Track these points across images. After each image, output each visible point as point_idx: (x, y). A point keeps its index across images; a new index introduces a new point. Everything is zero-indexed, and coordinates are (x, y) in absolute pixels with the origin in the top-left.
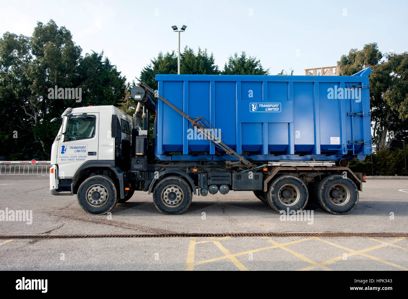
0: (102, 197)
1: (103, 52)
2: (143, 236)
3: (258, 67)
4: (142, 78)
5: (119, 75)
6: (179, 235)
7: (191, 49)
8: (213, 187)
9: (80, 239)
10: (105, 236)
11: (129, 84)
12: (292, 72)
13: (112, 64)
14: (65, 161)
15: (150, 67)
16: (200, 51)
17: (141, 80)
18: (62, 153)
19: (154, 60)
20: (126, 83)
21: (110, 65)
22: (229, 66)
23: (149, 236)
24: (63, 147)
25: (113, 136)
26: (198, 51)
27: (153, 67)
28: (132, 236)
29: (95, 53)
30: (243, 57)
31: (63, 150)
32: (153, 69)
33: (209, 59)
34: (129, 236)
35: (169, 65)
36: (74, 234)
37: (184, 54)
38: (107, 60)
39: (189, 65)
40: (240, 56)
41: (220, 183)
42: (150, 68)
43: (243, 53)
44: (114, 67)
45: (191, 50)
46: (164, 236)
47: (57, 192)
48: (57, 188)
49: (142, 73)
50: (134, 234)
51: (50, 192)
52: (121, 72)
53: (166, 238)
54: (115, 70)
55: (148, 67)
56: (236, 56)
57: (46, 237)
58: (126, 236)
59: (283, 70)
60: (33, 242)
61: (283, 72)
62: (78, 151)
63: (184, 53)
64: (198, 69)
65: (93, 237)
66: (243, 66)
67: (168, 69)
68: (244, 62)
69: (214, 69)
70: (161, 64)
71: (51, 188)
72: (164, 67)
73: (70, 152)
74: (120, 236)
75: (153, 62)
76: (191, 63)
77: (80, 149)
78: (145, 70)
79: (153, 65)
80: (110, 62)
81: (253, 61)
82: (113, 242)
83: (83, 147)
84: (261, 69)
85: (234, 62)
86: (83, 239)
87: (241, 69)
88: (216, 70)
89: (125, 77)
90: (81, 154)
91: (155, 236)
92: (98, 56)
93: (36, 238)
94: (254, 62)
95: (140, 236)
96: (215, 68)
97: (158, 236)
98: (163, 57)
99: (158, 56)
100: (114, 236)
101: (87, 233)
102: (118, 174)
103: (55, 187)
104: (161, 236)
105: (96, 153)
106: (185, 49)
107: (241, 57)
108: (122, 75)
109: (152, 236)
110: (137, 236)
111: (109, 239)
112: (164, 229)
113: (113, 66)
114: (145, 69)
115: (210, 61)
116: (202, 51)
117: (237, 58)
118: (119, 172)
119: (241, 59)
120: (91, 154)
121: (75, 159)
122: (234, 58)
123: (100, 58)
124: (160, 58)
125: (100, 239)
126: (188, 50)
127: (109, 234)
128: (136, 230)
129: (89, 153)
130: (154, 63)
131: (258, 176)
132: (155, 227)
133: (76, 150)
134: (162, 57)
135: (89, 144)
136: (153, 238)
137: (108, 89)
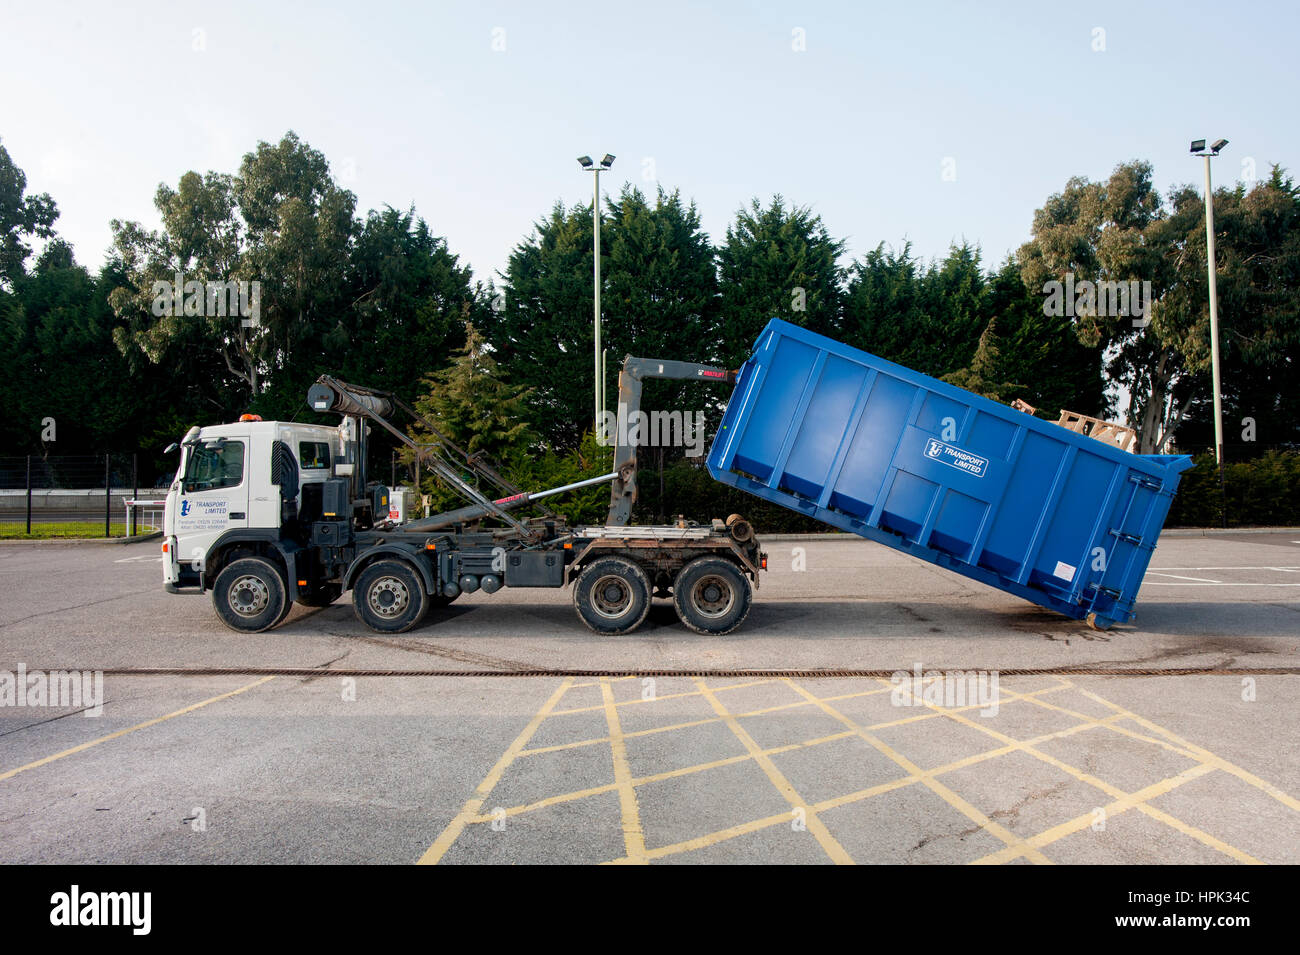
0: (256, 601)
1: (413, 209)
2: (486, 674)
3: (816, 234)
4: (511, 270)
5: (454, 264)
6: (548, 673)
7: (639, 190)
8: (468, 580)
9: (381, 678)
10: (422, 674)
11: (479, 287)
12: (908, 246)
13: (434, 236)
14: (187, 531)
15: (532, 241)
16: (661, 196)
17: (509, 276)
18: (184, 514)
19: (542, 225)
20: (472, 284)
21: (429, 238)
22: (738, 234)
23: (496, 674)
24: (185, 503)
25: (274, 481)
26: (658, 194)
27: (540, 242)
28: (468, 674)
29: (393, 211)
30: (777, 210)
31: (184, 508)
32: (540, 248)
33: (685, 219)
34: (462, 674)
35: (582, 237)
36: (370, 669)
37: (621, 204)
38: (423, 225)
39: (633, 236)
40: (766, 207)
41: (479, 571)
42: (533, 245)
43: (777, 198)
44: (441, 244)
45: (639, 195)
46: (522, 675)
47: (175, 587)
48: (177, 580)
49: (512, 258)
50: (471, 670)
51: (164, 589)
52: (458, 256)
53: (524, 678)
54: (444, 251)
55: (528, 242)
56: (756, 206)
57: (326, 673)
58: (458, 674)
59: (882, 243)
60: (307, 681)
61: (884, 246)
62: (212, 511)
63: (621, 201)
64: (656, 246)
65: (402, 674)
66: (774, 233)
67: (580, 248)
68: (779, 224)
69: (700, 243)
70: (563, 235)
71: (166, 581)
72: (571, 244)
73: (196, 512)
74: (447, 674)
75: (540, 228)
76: (639, 231)
77: (215, 506)
78: (520, 251)
79: (540, 237)
80: (429, 231)
81: (804, 218)
82: (435, 682)
83: (220, 504)
84: (824, 238)
85: (750, 224)
86: (386, 678)
87: (770, 243)
88: (704, 246)
89: (468, 266)
90: (217, 516)
91: (506, 674)
92: (402, 218)
93: (311, 674)
94: (807, 221)
95: (481, 674)
96: (701, 240)
97: (512, 674)
98: (566, 216)
99: (552, 212)
100: (437, 674)
101: (392, 669)
102: (284, 554)
103: (172, 579)
104: (517, 674)
105: (243, 514)
106: (623, 192)
107: (769, 209)
108: (461, 265)
109: (501, 674)
110: (476, 674)
111: (429, 678)
112: (526, 662)
113: (439, 240)
114: (521, 248)
115: (686, 221)
116: (667, 193)
117: (759, 210)
118: (288, 550)
119: (772, 214)
120: (235, 516)
121: (207, 525)
122: (751, 212)
123: (407, 221)
124: (558, 217)
125: (414, 678)
126: (632, 193)
127: (430, 669)
128: (476, 663)
129: (231, 514)
130: (542, 231)
131: (553, 558)
132: (511, 659)
133: (208, 508)
134: (563, 214)
135: (230, 497)
136: (503, 678)
137: (428, 305)
